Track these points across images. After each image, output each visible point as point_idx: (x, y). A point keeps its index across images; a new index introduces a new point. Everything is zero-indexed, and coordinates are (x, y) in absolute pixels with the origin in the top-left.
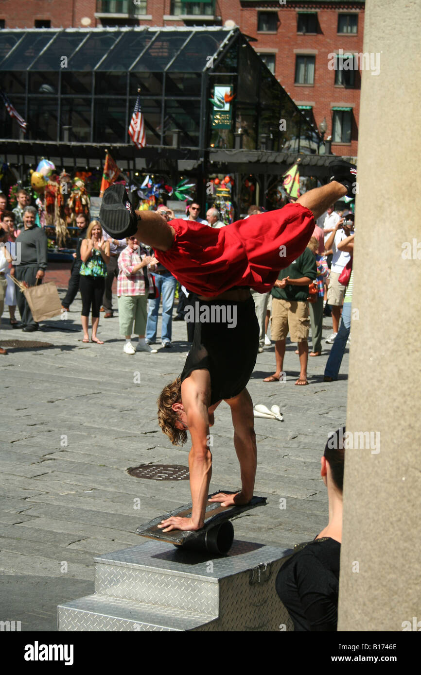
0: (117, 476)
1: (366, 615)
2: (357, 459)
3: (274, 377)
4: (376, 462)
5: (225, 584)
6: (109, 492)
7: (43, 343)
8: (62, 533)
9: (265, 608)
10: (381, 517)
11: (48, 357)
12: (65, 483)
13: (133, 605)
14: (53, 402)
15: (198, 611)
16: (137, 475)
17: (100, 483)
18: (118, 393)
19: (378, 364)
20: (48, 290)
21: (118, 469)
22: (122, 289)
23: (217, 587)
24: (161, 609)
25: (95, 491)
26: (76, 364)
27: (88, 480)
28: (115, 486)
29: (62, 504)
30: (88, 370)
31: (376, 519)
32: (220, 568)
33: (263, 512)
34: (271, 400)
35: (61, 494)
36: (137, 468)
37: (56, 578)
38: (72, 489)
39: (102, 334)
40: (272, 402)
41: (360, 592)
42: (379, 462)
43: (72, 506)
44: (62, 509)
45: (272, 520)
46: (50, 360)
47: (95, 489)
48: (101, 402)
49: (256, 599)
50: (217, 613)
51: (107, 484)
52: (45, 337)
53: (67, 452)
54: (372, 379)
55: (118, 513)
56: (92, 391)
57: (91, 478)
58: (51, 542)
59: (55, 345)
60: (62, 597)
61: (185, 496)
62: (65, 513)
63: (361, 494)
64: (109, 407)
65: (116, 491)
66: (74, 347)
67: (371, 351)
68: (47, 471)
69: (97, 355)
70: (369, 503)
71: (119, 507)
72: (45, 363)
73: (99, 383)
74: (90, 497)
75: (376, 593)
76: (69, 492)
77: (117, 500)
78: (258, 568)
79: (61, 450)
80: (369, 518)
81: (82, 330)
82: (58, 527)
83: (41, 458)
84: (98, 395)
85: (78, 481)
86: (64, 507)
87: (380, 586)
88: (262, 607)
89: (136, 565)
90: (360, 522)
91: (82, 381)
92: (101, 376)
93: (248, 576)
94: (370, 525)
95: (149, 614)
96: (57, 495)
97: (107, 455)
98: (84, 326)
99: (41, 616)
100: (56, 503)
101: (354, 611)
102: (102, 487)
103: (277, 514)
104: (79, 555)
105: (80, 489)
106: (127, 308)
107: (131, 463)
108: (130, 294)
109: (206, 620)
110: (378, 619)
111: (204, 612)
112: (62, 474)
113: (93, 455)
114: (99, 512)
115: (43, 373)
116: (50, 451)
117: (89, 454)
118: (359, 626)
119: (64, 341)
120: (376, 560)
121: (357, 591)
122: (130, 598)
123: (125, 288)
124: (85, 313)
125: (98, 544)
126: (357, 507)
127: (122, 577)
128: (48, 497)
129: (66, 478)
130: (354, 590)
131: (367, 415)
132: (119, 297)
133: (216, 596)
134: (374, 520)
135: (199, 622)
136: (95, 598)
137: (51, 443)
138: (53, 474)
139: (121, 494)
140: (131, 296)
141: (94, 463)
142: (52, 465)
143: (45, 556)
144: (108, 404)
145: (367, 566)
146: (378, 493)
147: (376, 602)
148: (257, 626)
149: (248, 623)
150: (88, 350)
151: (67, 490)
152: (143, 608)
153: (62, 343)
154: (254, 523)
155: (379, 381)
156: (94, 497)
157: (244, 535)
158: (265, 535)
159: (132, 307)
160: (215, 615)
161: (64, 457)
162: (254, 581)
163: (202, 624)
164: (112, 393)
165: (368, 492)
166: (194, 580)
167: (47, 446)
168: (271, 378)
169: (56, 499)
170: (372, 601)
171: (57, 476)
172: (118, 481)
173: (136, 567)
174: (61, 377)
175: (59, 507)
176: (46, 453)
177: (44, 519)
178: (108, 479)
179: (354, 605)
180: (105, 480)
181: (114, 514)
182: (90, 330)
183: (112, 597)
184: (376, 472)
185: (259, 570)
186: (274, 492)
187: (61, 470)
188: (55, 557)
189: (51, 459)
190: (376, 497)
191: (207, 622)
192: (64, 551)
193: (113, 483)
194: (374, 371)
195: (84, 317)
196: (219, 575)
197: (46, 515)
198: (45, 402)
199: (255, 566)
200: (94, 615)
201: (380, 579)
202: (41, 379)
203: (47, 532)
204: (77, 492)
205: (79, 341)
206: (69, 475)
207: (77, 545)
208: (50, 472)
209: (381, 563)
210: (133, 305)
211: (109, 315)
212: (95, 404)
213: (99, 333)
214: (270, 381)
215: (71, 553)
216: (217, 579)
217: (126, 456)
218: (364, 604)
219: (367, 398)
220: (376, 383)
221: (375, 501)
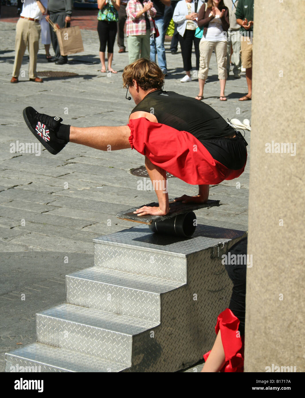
0: (122, 175)
1: (263, 287)
2: (256, 169)
3: (247, 97)
4: (269, 172)
5: (191, 258)
6: (115, 187)
7: (70, 73)
8: (78, 219)
9: (224, 275)
10: (272, 213)
11: (74, 84)
12: (82, 181)
13: (123, 275)
14: (76, 119)
15: (171, 279)
16: (138, 175)
17: (109, 181)
18: (126, 111)
19: (270, 96)
20: (74, 32)
21: (123, 170)
22: (129, 30)
23: (185, 261)
24: (144, 277)
25: (105, 187)
26: (95, 89)
27: (100, 178)
28: (120, 183)
29: (79, 197)
30: (105, 93)
31: (269, 215)
32: (188, 246)
33: (232, 202)
34: (244, 115)
35: (78, 189)
36: (137, 169)
37: (72, 253)
38: (87, 186)
39: (116, 65)
40: (245, 117)
41: (259, 270)
42: (271, 172)
43: (87, 198)
44: (79, 201)
45: (239, 208)
46: (76, 86)
47: (105, 185)
48: (113, 118)
49: (216, 270)
50: (186, 280)
51: (114, 181)
52: (72, 68)
53: (85, 157)
54: (265, 108)
55: (122, 203)
56: (106, 110)
57: (102, 177)
58: (70, 226)
59: (80, 74)
60: (76, 268)
61: (174, 190)
62: (81, 204)
63: (259, 196)
64: (118, 122)
65: (121, 186)
66: (95, 76)
67: (265, 86)
68: (69, 172)
69: (112, 82)
70: (264, 203)
71: (122, 199)
72: (72, 88)
73: (112, 104)
74: (101, 191)
75: (270, 271)
76: (85, 188)
77: (121, 193)
78: (217, 246)
79: (81, 155)
80: (264, 214)
81: (100, 63)
82: (75, 215)
83: (64, 162)
84: (111, 113)
85: (92, 179)
86: (81, 199)
87: (272, 265)
88: (221, 276)
89: (124, 245)
90: (258, 217)
91: (100, 102)
92: (114, 98)
93: (210, 252)
94: (265, 220)
95: (134, 282)
96: (76, 190)
97: (115, 159)
98: (102, 60)
99: (59, 282)
100: (74, 196)
101: (254, 284)
102: (110, 184)
103: (243, 203)
104: (90, 236)
105: (93, 185)
106: (133, 45)
107: (133, 165)
108: (135, 34)
109: (177, 285)
110: (271, 290)
111: (176, 280)
112: (80, 173)
113: (104, 159)
114: (107, 203)
115: (69, 96)
116: (72, 157)
117: (102, 159)
118: (258, 296)
119: (87, 72)
120: (270, 246)
121: (257, 270)
122: (121, 270)
123: (131, 30)
124: (102, 50)
125: (105, 227)
126: (257, 205)
127: (114, 254)
128: (69, 192)
129: (83, 177)
130: (255, 269)
131: (262, 135)
132: (128, 37)
133: (185, 267)
134: (268, 216)
135: (171, 287)
136: (94, 269)
137: (73, 150)
138: (74, 174)
139: (125, 189)
140: (136, 36)
141: (105, 166)
142: (73, 167)
143: (64, 237)
144: (119, 119)
145: (263, 250)
146: (270, 195)
147: (270, 278)
148: (217, 289)
149: (210, 287)
150: (105, 78)
151: (83, 186)
152: (130, 277)
153: (85, 73)
154: (225, 210)
155: (271, 109)
156: (104, 191)
157: (216, 219)
158: (233, 220)
159: (137, 44)
160: (184, 282)
161: (82, 161)
162: (214, 256)
163: (174, 289)
164: (121, 111)
165: (264, 195)
166: (168, 255)
167: (70, 153)
168: (245, 98)
169: (75, 193)
170: (267, 277)
171: (76, 176)
172: (123, 179)
173: (124, 246)
174: (83, 99)
175: (77, 199)
176: (69, 158)
177: (65, 209)
178: (115, 178)
179: (255, 280)
180: (113, 178)
181: (118, 205)
182: (106, 63)
183: (107, 269)
184: (269, 179)
185: (218, 248)
186: (242, 186)
187: (80, 171)
188: (72, 237)
189: (73, 163)
190: (269, 198)
191: (178, 287)
192: (79, 232)
193: (118, 180)
194: (267, 102)
195: (101, 53)
196: (187, 252)
197: (66, 205)
198: (70, 119)
199: (215, 245)
200: (93, 282)
201: (272, 260)
202: (68, 101)
203: (67, 218)
204: (91, 187)
205: (98, 71)
206: (85, 175)
207: (89, 228)
208: (71, 172)
209: (273, 248)
210: (138, 43)
211: (122, 50)
212: (108, 120)
213: (114, 65)
214: (244, 100)
215: (84, 234)
216: (185, 255)
217: (130, 160)
218: (262, 279)
219: (262, 122)
220: (268, 111)
221: (268, 202)
